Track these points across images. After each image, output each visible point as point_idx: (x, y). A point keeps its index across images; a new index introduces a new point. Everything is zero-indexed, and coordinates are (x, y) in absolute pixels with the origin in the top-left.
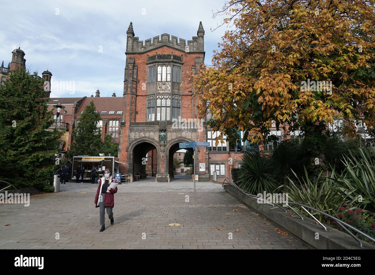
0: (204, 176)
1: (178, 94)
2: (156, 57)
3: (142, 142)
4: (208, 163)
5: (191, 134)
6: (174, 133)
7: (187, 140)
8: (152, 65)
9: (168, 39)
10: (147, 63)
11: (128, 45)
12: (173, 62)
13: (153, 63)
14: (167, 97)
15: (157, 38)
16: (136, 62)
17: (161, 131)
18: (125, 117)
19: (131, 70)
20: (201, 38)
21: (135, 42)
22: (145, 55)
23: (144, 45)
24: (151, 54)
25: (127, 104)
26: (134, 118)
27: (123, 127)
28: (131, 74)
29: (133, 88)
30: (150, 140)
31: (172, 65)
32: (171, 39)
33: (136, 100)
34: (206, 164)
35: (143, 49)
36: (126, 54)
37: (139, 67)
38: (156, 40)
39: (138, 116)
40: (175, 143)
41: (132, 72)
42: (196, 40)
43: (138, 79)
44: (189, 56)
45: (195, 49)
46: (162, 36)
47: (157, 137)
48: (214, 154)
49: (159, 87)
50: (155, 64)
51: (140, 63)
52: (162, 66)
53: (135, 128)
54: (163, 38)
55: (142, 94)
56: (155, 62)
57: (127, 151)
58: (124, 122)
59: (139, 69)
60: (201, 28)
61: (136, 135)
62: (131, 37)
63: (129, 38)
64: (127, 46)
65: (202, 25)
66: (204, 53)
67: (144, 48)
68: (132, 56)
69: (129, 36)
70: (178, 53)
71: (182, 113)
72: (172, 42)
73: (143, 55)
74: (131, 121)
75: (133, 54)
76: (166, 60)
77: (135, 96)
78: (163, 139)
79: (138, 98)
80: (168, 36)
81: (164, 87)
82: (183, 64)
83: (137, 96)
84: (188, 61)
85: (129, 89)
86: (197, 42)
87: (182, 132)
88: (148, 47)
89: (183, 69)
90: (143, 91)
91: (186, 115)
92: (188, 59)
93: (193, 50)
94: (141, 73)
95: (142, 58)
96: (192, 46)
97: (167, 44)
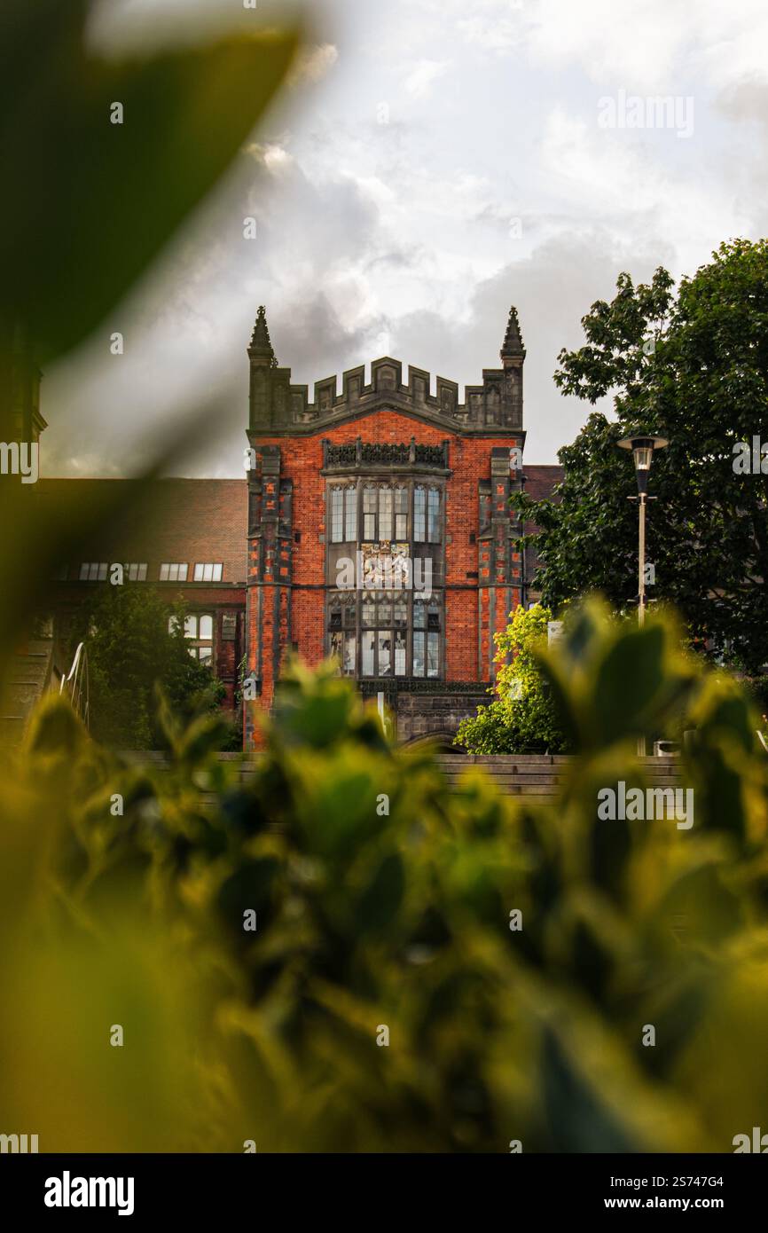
2: (359, 457)
6: (419, 717)
8: (342, 480)
9: (394, 378)
10: (324, 470)
11: (257, 400)
12: (415, 472)
13: (345, 474)
14: (395, 596)
15: (356, 375)
16: (289, 464)
18: (259, 662)
19: (271, 497)
20: (513, 377)
21: (278, 390)
22: (317, 439)
23: (311, 400)
24: (338, 438)
28: (271, 513)
29: (283, 563)
31: (411, 482)
32: (405, 381)
33: (291, 603)
35: (307, 417)
36: (250, 434)
37: (296, 483)
41: (275, 505)
42: (497, 383)
43: (296, 527)
44: (471, 445)
45: (490, 418)
46: (377, 365)
50: (352, 478)
51: (300, 470)
52: (377, 485)
54: (379, 378)
55: (310, 583)
56: (355, 473)
59: (296, 492)
60: (513, 338)
63: (258, 374)
64: (252, 406)
65: (517, 322)
66: (522, 436)
67: (311, 415)
68: (272, 442)
69: (256, 364)
70: (430, 437)
71: (447, 649)
72: (410, 393)
73: (308, 441)
74: (280, 678)
75: (277, 434)
77: (288, 590)
79: (297, 595)
80: (397, 366)
82: (448, 476)
83: (293, 589)
84: (466, 464)
85: (268, 568)
86: (498, 393)
87: (444, 716)
88: (327, 408)
89: (448, 495)
90: (313, 572)
91: (457, 657)
92: (468, 457)
93: (486, 423)
94: (304, 507)
95: (307, 452)
96: (481, 410)
97: (394, 399)
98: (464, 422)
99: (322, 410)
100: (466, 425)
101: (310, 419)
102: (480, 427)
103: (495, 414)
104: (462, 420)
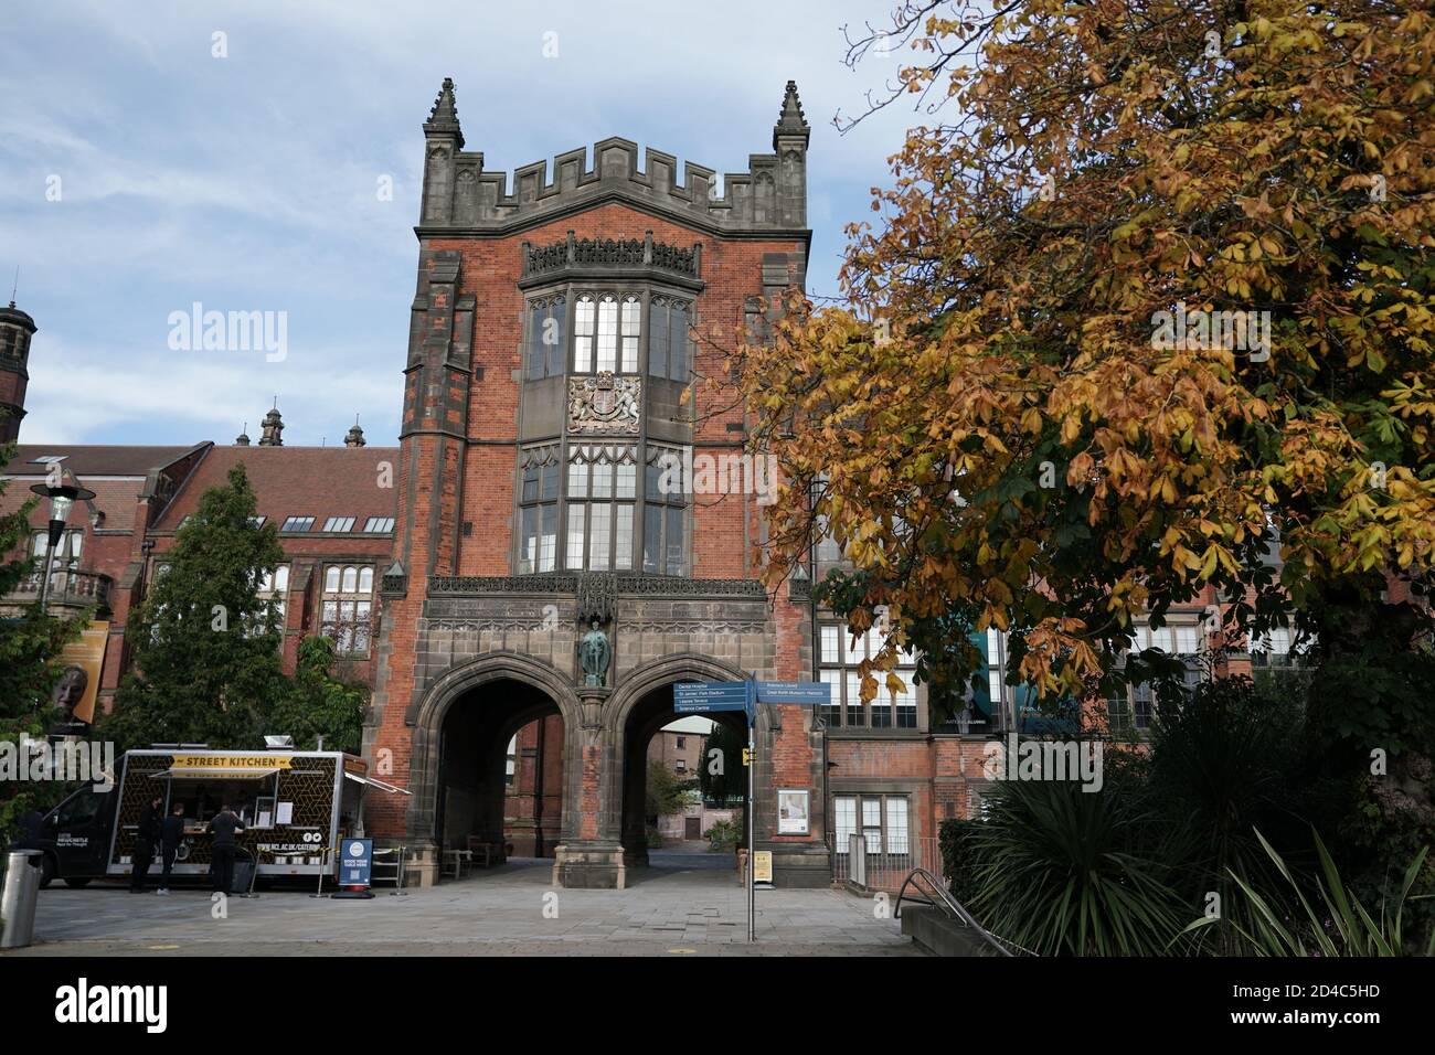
0: (801, 859)
1: (672, 438)
2: (570, 255)
3: (490, 676)
4: (820, 790)
5: (739, 640)
6: (652, 633)
7: (716, 669)
8: (547, 291)
9: (627, 163)
10: (524, 280)
11: (432, 191)
12: (651, 278)
13: (551, 282)
14: (620, 455)
15: (574, 159)
16: (471, 274)
17: (586, 621)
18: (407, 548)
19: (441, 312)
20: (791, 163)
21: (466, 179)
22: (516, 242)
23: (509, 191)
24: (542, 239)
25: (418, 486)
26: (453, 553)
27: (394, 598)
28: (440, 334)
29: (451, 403)
30: (530, 667)
31: (647, 293)
32: (641, 168)
33: (464, 463)
34: (813, 796)
35: (502, 211)
36: (420, 233)
37: (481, 299)
38: (570, 171)
39: (471, 547)
40: (655, 684)
41: (446, 324)
42: (768, 170)
43: (477, 358)
44: (734, 250)
45: (760, 215)
46: (602, 147)
47: (564, 655)
48: (854, 744)
49: (578, 401)
50: (561, 287)
51: (488, 283)
52: (597, 296)
53: (456, 606)
54: (604, 161)
55: (495, 437)
56: (566, 279)
57: (410, 722)
58: (400, 573)
59: (481, 311)
60: (790, 114)
61: (459, 642)
62: (445, 152)
63: (438, 158)
64: (425, 197)
65: (796, 97)
66: (806, 237)
67: (508, 210)
68: (451, 246)
69: (434, 146)
70: (676, 237)
71: (695, 534)
72: (648, 181)
73: (502, 244)
74: (439, 571)
75: (456, 234)
76: (617, 269)
77: (459, 445)
78: (596, 661)
79: (474, 454)
80: (631, 149)
81: (603, 403)
82: (699, 290)
83: (468, 444)
84: (726, 274)
85: (428, 409)
86: (772, 183)
87: (691, 630)
88: (531, 201)
89: (699, 315)
90: (500, 421)
91: (712, 546)
92: (729, 265)
93: (753, 221)
94: (492, 332)
95: (500, 259)
96: (747, 203)
97: (624, 189)
98: (725, 221)
99: (524, 203)
100: (727, 223)
101: (507, 215)
102: (746, 226)
103: (767, 211)
104: (720, 217)
